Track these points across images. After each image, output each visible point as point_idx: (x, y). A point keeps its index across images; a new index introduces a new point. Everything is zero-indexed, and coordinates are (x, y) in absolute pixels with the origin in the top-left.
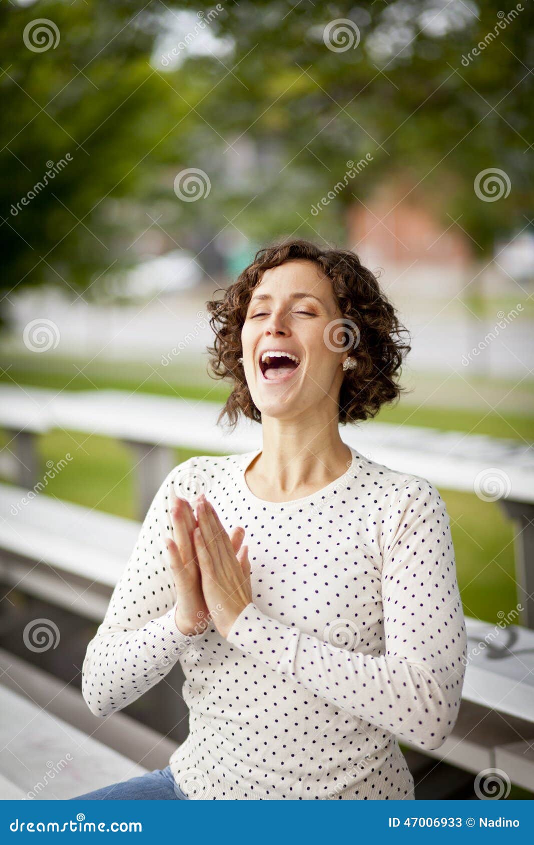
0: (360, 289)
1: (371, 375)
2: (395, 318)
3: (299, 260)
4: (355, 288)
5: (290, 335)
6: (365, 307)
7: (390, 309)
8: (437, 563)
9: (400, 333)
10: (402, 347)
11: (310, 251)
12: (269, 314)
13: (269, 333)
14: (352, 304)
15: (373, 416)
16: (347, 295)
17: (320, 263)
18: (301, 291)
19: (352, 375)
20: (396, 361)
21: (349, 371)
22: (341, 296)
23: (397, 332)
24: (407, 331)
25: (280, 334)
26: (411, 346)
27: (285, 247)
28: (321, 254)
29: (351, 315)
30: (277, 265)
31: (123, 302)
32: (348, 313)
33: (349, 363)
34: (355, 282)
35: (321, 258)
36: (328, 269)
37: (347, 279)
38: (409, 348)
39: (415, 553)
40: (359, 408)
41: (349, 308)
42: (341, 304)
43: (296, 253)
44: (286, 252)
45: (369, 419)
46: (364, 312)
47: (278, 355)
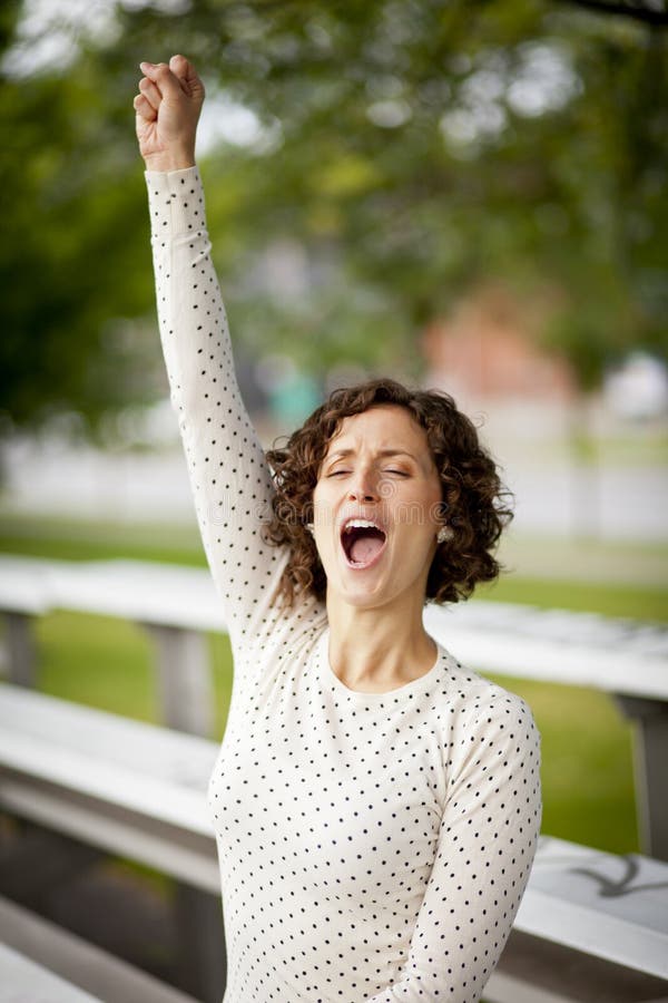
0: (461, 442)
1: (470, 550)
2: (496, 477)
3: (388, 407)
4: (454, 440)
5: (379, 500)
6: (466, 465)
7: (491, 466)
8: (507, 822)
9: (502, 497)
10: (503, 513)
11: (401, 395)
12: (350, 472)
13: (353, 498)
14: (451, 461)
15: (466, 598)
16: (445, 450)
17: (412, 411)
18: (390, 447)
19: (446, 548)
20: (497, 531)
21: (444, 543)
22: (437, 451)
23: (498, 495)
24: (511, 494)
25: (369, 499)
26: (515, 512)
27: (370, 390)
28: (413, 398)
29: (450, 476)
30: (360, 412)
31: (141, 449)
32: (445, 473)
33: (445, 534)
34: (455, 433)
35: (414, 404)
36: (422, 418)
37: (445, 430)
38: (512, 516)
39: (484, 806)
40: (451, 588)
41: (446, 466)
42: (438, 460)
43: (384, 395)
44: (371, 395)
45: (461, 602)
46: (465, 471)
47: (365, 524)
